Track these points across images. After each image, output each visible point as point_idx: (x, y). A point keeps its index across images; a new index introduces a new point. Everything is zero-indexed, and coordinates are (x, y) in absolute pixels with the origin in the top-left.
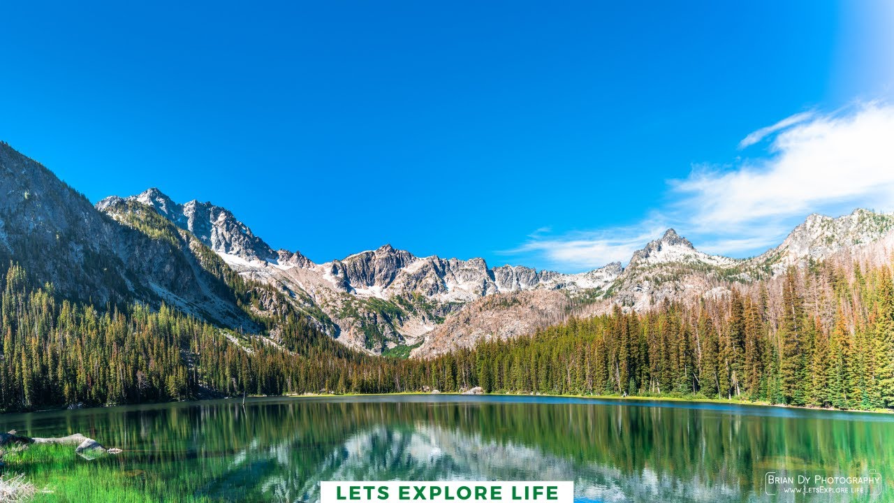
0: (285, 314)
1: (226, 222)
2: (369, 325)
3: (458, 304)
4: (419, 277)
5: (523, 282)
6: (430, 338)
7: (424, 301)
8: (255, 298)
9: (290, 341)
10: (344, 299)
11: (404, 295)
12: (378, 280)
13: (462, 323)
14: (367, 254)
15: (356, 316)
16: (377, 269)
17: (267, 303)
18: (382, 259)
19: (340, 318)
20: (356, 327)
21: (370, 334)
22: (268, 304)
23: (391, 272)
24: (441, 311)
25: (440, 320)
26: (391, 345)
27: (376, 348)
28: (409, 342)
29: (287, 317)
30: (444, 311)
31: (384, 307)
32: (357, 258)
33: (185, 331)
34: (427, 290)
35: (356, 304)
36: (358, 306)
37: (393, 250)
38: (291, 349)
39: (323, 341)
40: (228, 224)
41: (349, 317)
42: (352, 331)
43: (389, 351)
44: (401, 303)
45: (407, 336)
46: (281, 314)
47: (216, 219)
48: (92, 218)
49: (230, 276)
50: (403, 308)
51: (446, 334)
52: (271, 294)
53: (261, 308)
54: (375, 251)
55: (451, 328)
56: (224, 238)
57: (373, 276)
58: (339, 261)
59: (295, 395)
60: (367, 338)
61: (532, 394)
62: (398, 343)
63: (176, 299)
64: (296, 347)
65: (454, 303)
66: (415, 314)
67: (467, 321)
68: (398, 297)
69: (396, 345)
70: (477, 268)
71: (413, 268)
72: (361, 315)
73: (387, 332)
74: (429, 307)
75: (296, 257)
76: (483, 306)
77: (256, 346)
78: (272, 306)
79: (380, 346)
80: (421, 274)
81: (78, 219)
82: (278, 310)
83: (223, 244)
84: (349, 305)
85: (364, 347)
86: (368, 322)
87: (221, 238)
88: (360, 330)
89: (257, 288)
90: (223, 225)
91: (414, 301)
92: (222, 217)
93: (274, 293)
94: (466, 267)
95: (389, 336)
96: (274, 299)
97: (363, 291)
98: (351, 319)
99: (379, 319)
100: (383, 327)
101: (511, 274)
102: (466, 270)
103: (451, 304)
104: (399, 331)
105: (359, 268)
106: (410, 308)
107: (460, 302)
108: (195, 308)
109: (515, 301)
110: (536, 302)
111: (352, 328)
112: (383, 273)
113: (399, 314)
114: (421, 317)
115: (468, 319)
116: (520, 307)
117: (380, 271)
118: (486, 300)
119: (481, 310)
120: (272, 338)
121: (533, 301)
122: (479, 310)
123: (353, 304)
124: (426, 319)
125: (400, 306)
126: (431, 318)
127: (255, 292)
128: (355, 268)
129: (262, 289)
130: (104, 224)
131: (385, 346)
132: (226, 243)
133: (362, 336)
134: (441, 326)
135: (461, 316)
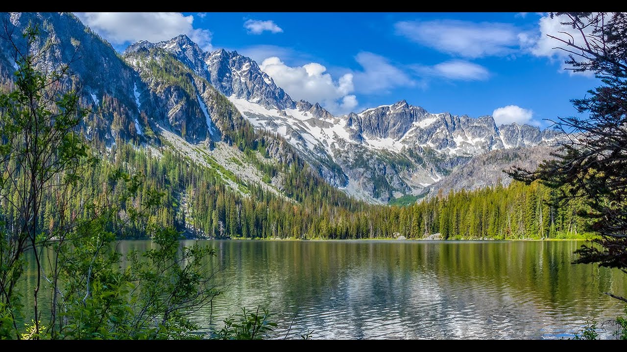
0: (289, 162)
1: (250, 72)
2: (378, 175)
3: (466, 158)
4: (430, 132)
5: (527, 139)
6: (435, 189)
7: (434, 155)
8: (263, 146)
9: (290, 189)
10: (357, 151)
11: (415, 148)
12: (391, 133)
13: (465, 175)
14: (383, 108)
15: (367, 167)
16: (392, 122)
17: (273, 151)
18: (397, 114)
19: (351, 169)
20: (366, 177)
21: (379, 184)
22: (274, 153)
23: (404, 126)
24: (449, 165)
25: (447, 173)
26: (398, 195)
27: (383, 197)
28: (415, 192)
29: (290, 165)
30: (452, 164)
31: (395, 159)
32: (373, 112)
33: (183, 176)
34: (437, 144)
35: (367, 155)
36: (369, 157)
37: (407, 106)
38: (290, 196)
39: (323, 190)
40: (251, 74)
41: (359, 167)
42: (361, 180)
43: (395, 200)
44: (411, 155)
45: (414, 187)
46: (286, 162)
47: (239, 68)
48: (111, 63)
49: (241, 124)
50: (413, 161)
51: (450, 185)
52: (278, 144)
53: (267, 156)
54: (390, 106)
55: (454, 180)
56: (247, 88)
57: (387, 129)
58: (356, 115)
59: (278, 239)
60: (375, 188)
61: (481, 239)
62: (404, 193)
63: (185, 144)
64: (295, 195)
65: (463, 157)
66: (424, 166)
67: (471, 174)
68: (410, 151)
69: (403, 195)
70: (486, 125)
71: (425, 123)
72: (371, 166)
73: (395, 184)
74: (438, 160)
75: (315, 108)
76: (487, 160)
77: (254, 192)
78: (278, 155)
79: (388, 196)
80: (432, 129)
81: (98, 64)
82: (283, 159)
83: (245, 93)
84: (361, 156)
85: (372, 197)
86: (378, 172)
87: (243, 86)
88: (369, 180)
89: (266, 137)
90: (247, 75)
91: (424, 154)
92: (245, 67)
93: (281, 142)
94: (475, 124)
95: (396, 186)
96: (280, 148)
97: (376, 144)
98: (362, 170)
99: (388, 171)
100: (392, 178)
101: (517, 132)
102: (476, 127)
103: (459, 158)
104: (407, 182)
105: (373, 121)
106: (419, 160)
107: (468, 156)
108: (202, 153)
109: (516, 156)
110: (535, 157)
111: (362, 178)
112: (396, 127)
113: (408, 165)
114: (430, 170)
115: (471, 172)
116: (520, 161)
117: (394, 125)
118: (490, 155)
119: (484, 164)
120: (273, 185)
121: (532, 156)
122: (482, 164)
123: (364, 156)
124: (434, 172)
125: (410, 159)
126: (439, 170)
127: (263, 141)
128: (370, 121)
129: (269, 138)
130: (123, 70)
131: (392, 195)
132: (249, 92)
133: (371, 185)
134: (448, 177)
135: (465, 169)
